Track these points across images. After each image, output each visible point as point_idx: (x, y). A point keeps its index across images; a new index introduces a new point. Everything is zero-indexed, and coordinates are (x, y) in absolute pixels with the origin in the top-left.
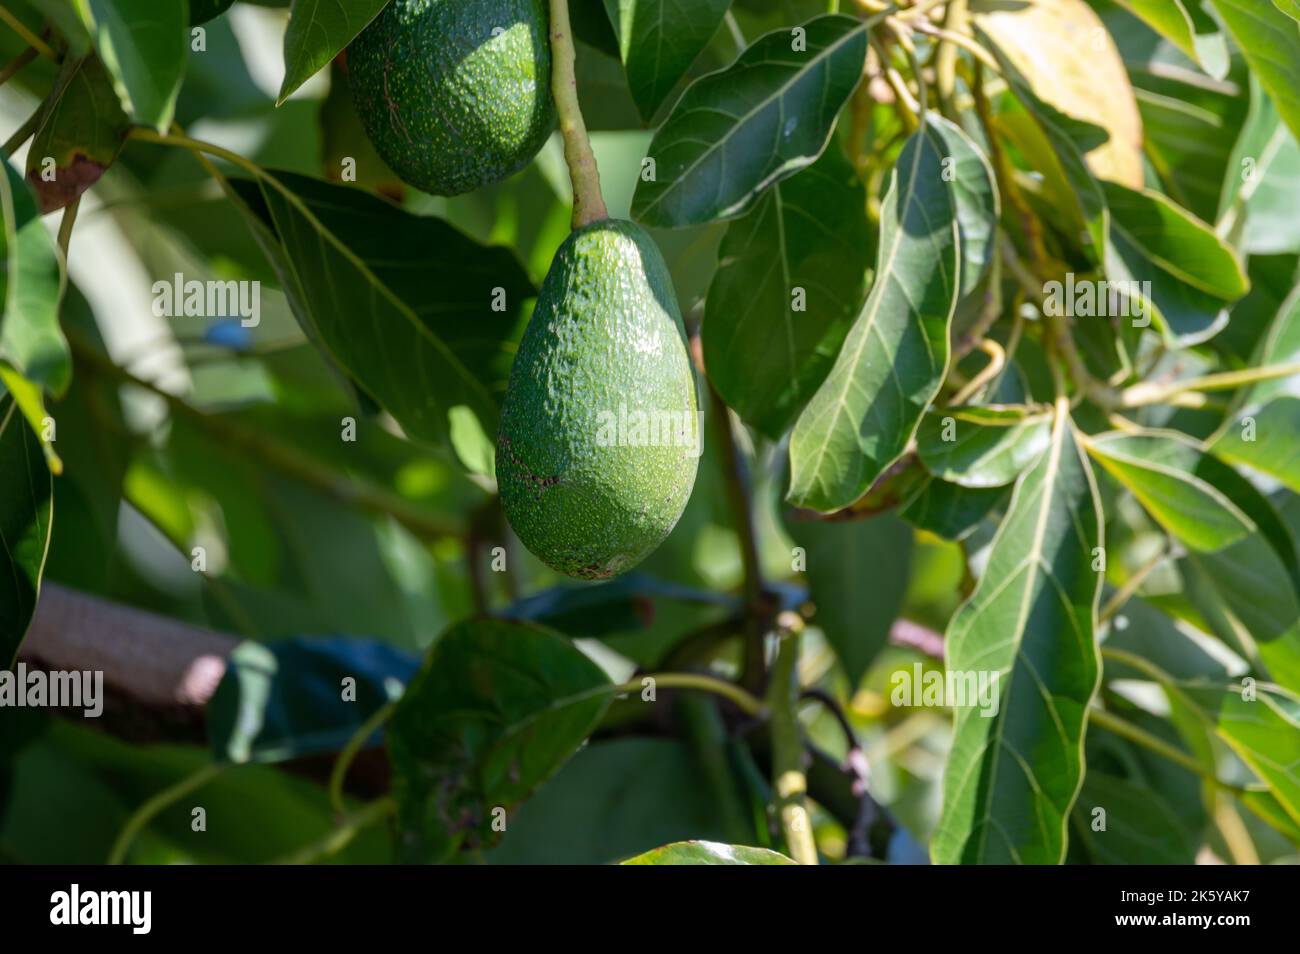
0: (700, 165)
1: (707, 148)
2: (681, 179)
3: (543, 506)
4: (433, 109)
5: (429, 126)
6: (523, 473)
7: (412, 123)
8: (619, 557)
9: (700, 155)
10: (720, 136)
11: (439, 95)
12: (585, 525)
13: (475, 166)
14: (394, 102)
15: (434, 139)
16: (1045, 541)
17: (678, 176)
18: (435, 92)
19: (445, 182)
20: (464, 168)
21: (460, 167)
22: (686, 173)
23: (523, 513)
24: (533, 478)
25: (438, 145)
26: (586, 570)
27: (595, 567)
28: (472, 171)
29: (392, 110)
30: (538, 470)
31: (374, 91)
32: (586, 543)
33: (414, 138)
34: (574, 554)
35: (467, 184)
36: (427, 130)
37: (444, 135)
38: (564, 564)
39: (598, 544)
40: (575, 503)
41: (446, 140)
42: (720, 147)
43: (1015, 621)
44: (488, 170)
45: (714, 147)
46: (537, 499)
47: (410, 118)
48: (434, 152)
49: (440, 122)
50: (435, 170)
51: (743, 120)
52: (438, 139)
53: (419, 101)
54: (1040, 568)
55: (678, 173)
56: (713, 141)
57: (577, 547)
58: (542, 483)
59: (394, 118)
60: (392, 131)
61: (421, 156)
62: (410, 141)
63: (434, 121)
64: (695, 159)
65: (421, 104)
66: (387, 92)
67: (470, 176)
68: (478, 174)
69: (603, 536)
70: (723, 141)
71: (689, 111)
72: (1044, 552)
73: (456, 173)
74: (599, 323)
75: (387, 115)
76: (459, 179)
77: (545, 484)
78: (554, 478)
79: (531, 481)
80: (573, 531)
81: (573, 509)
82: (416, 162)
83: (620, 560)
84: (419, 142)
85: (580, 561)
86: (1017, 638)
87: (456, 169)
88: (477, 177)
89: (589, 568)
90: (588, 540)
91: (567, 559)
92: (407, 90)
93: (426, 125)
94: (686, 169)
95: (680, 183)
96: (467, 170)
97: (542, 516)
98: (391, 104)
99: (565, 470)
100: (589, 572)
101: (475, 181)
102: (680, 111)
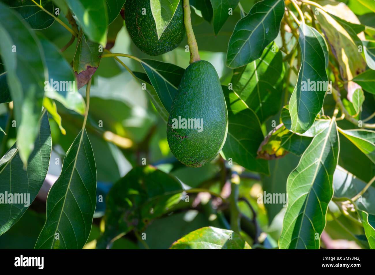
0: (243, 47)
1: (245, 41)
2: (239, 52)
3: (182, 144)
4: (151, 29)
5: (150, 34)
6: (176, 135)
7: (145, 33)
8: (204, 160)
9: (243, 44)
10: (248, 37)
11: (153, 25)
12: (194, 151)
13: (164, 46)
14: (139, 27)
15: (151, 38)
16: (323, 155)
17: (238, 51)
18: (152, 24)
19: (154, 51)
20: (160, 47)
21: (159, 46)
22: (240, 50)
23: (176, 147)
24: (179, 136)
25: (153, 40)
26: (194, 164)
27: (197, 163)
28: (163, 47)
29: (139, 30)
30: (181, 134)
31: (133, 24)
32: (195, 156)
33: (145, 38)
34: (191, 159)
35: (161, 52)
36: (149, 35)
37: (154, 36)
38: (188, 162)
39: (198, 156)
40: (192, 144)
41: (155, 38)
42: (248, 40)
43: (312, 178)
44: (167, 47)
45: (246, 41)
46: (180, 142)
47: (144, 32)
48: (151, 42)
49: (153, 33)
50: (152, 47)
51: (253, 31)
52: (152, 38)
53: (147, 26)
54: (321, 163)
55: (238, 50)
56: (246, 39)
57: (192, 157)
58: (182, 138)
59: (139, 32)
60: (139, 36)
61: (147, 43)
62: (144, 39)
63: (151, 33)
64: (242, 45)
65: (147, 27)
66: (137, 24)
67: (162, 49)
68: (165, 48)
69: (200, 154)
70: (249, 39)
71: (238, 31)
72: (322, 159)
73: (158, 48)
74: (199, 91)
75: (137, 31)
76: (159, 50)
77: (183, 138)
78: (185, 136)
79: (178, 137)
80: (190, 152)
81: (191, 146)
82: (146, 45)
83: (204, 162)
84: (147, 39)
85: (192, 161)
86: (312, 183)
87: (158, 47)
88: (164, 49)
89: (195, 163)
90: (195, 155)
91: (189, 161)
92: (143, 23)
93: (149, 34)
94: (239, 49)
95: (239, 53)
96: (161, 47)
97: (181, 148)
98: (138, 28)
99: (189, 134)
100: (195, 165)
101: (163, 50)
102: (235, 31)
